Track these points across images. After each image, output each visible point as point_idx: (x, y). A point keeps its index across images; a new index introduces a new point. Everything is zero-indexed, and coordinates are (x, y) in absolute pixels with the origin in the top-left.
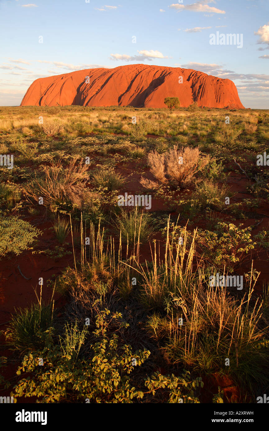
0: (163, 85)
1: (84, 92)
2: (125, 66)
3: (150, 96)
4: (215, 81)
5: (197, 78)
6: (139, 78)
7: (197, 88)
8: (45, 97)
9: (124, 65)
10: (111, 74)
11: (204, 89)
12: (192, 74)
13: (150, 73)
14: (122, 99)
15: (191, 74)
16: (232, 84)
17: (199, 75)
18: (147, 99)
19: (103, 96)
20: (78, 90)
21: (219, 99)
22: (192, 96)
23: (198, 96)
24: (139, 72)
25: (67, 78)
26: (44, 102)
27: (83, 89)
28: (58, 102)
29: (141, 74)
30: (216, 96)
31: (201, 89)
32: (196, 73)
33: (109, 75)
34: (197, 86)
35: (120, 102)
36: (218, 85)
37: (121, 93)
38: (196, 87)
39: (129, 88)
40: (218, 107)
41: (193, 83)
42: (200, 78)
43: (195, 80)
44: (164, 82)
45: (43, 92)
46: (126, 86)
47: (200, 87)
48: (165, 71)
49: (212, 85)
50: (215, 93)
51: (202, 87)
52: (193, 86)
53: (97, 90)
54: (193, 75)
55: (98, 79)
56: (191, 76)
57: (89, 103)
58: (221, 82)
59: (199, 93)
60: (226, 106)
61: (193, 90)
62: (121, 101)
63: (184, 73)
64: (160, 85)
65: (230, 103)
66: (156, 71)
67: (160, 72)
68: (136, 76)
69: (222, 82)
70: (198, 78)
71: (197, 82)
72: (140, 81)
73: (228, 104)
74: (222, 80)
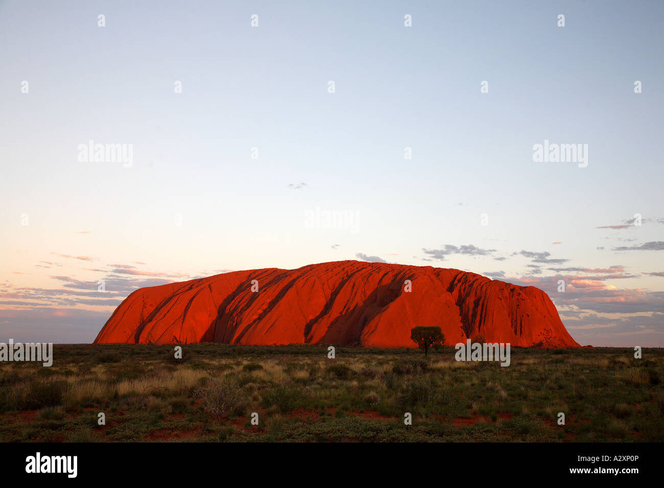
0: (398, 300)
1: (234, 315)
2: (321, 264)
3: (372, 324)
4: (506, 292)
5: (467, 286)
6: (347, 287)
7: (470, 305)
8: (149, 326)
9: (319, 263)
10: (291, 279)
11: (484, 308)
12: (458, 278)
13: (371, 277)
14: (313, 330)
15: (455, 278)
16: (543, 296)
17: (472, 279)
18: (366, 330)
19: (272, 325)
20: (221, 311)
21: (519, 327)
22: (461, 322)
23: (473, 322)
24: (349, 274)
25: (199, 288)
26: (147, 336)
27: (232, 309)
28: (177, 337)
29: (353, 279)
30: (512, 322)
31: (480, 307)
32: (465, 277)
33: (287, 281)
34: (470, 301)
35: (309, 336)
36: (514, 299)
37: (311, 317)
38: (467, 303)
39: (328, 307)
40: (519, 345)
41: (460, 296)
42: (475, 285)
43: (464, 290)
44: (401, 294)
45: (146, 314)
46: (322, 301)
47: (476, 304)
48: (402, 273)
49: (501, 299)
50: (509, 315)
51: (481, 303)
52: (460, 302)
53: (260, 311)
54: (459, 281)
55: (264, 289)
56: (456, 282)
57: (243, 338)
58: (520, 294)
59: (474, 315)
60: (537, 342)
61: (461, 309)
62: (311, 333)
63: (440, 276)
64: (392, 301)
65: (544, 334)
66: (382, 273)
67: (390, 275)
68: (342, 284)
69: (521, 292)
70: (471, 285)
71: (468, 295)
72: (352, 294)
73: (541, 338)
74: (521, 288)
